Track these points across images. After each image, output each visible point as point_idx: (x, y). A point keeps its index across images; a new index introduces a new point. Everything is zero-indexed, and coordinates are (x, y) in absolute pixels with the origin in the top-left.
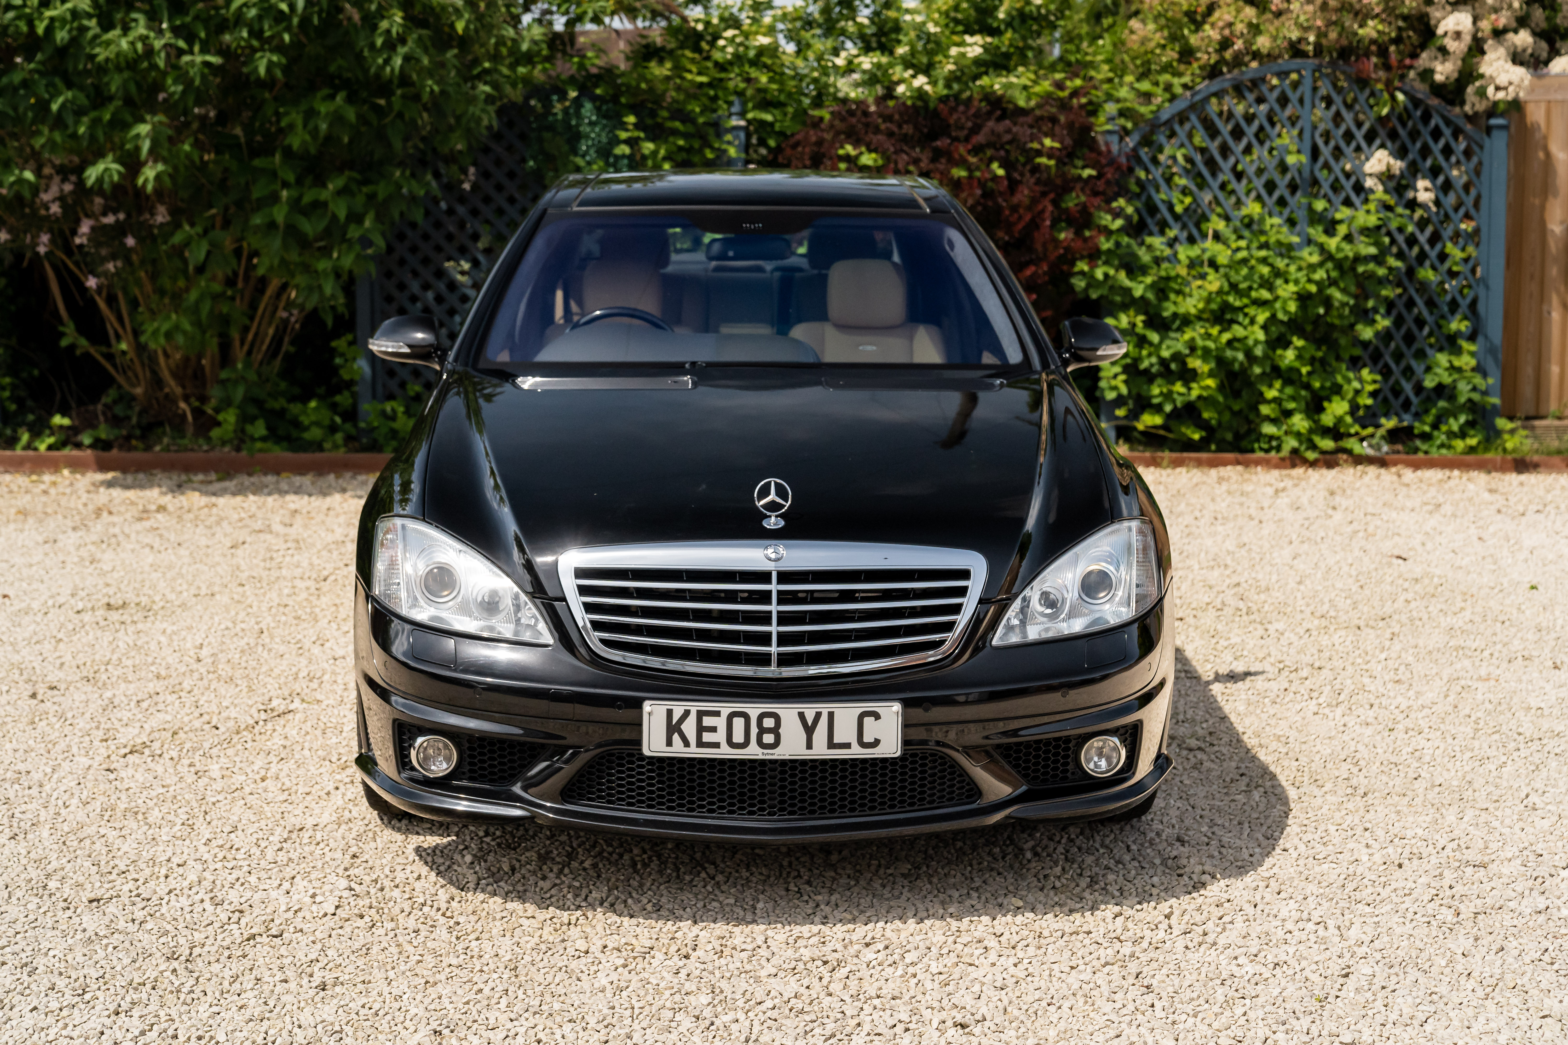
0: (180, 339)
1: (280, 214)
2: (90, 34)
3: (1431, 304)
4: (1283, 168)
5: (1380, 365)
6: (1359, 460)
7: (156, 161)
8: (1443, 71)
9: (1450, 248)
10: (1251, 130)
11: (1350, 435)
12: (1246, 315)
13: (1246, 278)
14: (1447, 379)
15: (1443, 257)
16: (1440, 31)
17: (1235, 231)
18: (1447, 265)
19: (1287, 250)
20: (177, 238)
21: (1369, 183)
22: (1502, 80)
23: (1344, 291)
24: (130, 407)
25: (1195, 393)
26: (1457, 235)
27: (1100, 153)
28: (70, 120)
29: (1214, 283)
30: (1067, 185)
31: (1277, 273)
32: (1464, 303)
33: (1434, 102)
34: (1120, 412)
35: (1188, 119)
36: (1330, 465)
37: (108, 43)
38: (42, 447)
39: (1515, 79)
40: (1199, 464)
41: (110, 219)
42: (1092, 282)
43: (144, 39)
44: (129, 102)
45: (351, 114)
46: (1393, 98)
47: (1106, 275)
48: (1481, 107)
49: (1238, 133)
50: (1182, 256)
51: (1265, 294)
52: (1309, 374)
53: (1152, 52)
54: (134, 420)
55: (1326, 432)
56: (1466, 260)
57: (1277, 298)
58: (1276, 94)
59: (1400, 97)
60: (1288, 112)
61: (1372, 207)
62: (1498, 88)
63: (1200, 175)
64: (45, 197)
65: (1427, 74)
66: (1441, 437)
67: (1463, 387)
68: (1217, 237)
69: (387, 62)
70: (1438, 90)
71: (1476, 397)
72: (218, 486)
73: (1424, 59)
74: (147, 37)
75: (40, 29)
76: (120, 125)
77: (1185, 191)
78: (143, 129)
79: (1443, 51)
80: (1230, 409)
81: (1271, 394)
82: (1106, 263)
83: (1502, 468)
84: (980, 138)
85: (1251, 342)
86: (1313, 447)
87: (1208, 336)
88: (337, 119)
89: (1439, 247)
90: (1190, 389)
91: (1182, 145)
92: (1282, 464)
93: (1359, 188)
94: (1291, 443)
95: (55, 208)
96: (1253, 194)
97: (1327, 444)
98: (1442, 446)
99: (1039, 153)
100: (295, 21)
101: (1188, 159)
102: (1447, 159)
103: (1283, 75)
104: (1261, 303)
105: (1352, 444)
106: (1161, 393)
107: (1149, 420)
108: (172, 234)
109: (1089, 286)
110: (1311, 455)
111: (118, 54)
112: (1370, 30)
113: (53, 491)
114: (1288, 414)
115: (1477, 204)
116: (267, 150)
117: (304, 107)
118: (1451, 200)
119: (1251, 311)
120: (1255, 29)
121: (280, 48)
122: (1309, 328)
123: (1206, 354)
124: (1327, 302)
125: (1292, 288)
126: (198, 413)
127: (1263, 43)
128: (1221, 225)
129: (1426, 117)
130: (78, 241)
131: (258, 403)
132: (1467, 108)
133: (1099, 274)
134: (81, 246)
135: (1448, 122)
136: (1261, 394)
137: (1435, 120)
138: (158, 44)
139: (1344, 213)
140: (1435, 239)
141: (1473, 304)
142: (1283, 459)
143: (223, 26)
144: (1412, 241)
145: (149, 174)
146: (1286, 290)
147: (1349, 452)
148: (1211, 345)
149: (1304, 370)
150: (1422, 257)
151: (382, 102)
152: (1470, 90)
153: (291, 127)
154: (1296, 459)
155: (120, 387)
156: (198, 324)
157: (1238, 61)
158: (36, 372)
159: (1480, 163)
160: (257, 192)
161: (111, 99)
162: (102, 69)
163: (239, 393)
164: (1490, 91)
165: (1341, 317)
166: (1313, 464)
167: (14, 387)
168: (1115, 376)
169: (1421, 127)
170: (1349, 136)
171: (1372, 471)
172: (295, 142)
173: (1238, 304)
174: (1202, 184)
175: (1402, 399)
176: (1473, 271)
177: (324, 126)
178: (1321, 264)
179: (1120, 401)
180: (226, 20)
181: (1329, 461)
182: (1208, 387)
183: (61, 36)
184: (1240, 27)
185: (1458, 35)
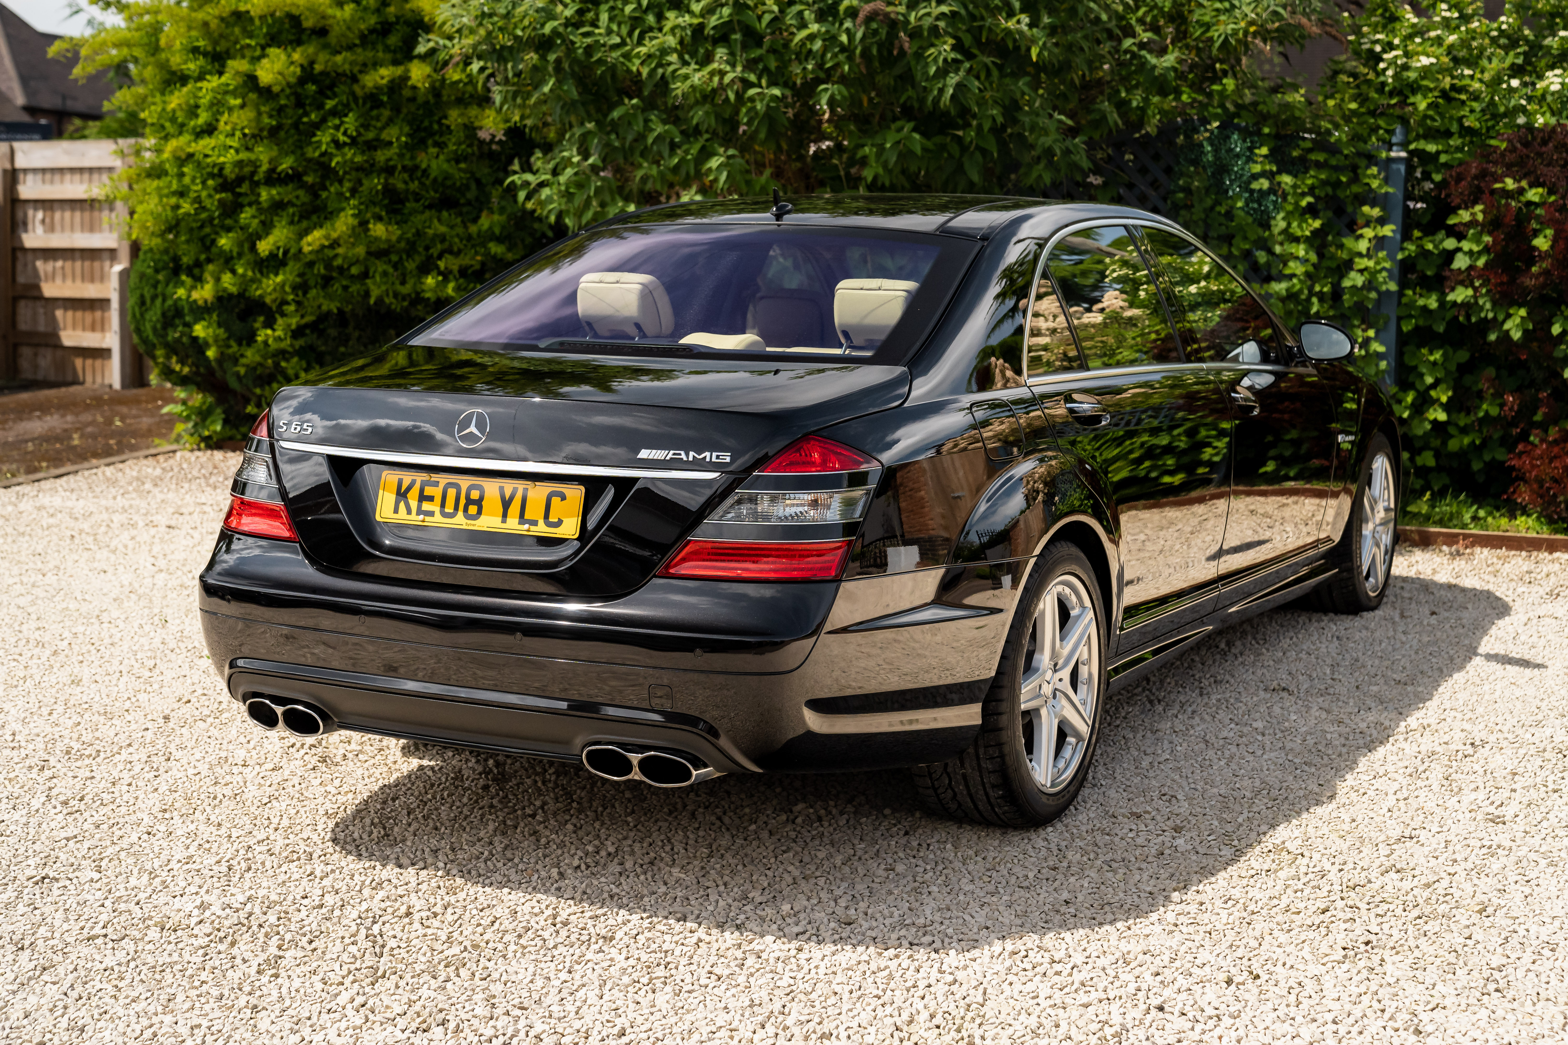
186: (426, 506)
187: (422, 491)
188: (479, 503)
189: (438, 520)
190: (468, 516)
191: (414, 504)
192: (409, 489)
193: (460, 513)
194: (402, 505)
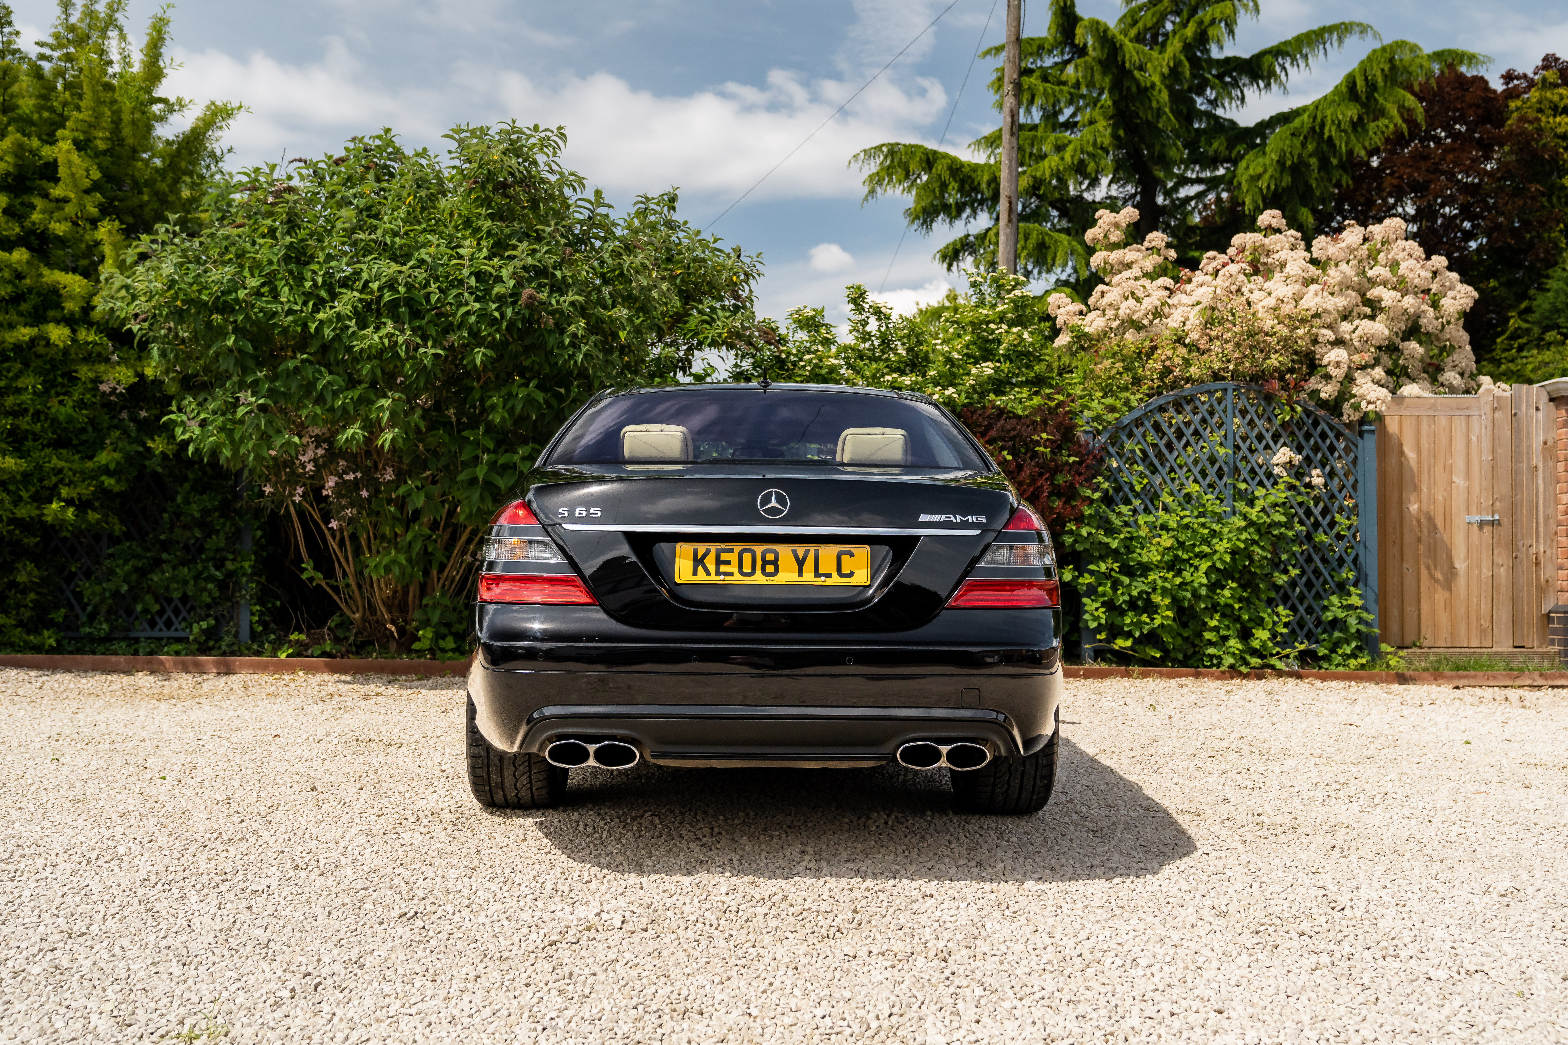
0: (396, 570)
1: (481, 472)
2: (351, 330)
3: (1324, 560)
4: (1212, 460)
5: (1289, 604)
6: (1280, 674)
7: (393, 427)
8: (1327, 391)
9: (1338, 517)
10: (1188, 432)
11: (1272, 655)
12: (1191, 565)
13: (1190, 539)
14: (1341, 615)
15: (1333, 524)
16: (1325, 362)
17: (1180, 504)
18: (1335, 531)
19: (1219, 518)
20: (402, 490)
21: (1277, 470)
22: (1372, 396)
23: (1262, 548)
24: (349, 630)
25: (1158, 621)
26: (1341, 510)
27: (1080, 446)
28: (329, 398)
29: (1167, 541)
30: (1058, 469)
31: (1214, 534)
32: (1349, 560)
33: (1321, 413)
34: (1102, 636)
35: (1142, 424)
36: (1260, 677)
37: (363, 338)
38: (283, 656)
39: (1382, 397)
40: (1161, 675)
41: (350, 477)
42: (1078, 538)
43: (390, 336)
44: (373, 384)
45: (540, 396)
46: (1293, 409)
47: (1090, 534)
48: (1355, 417)
49: (1180, 434)
50: (1141, 522)
51: (1206, 549)
52: (1240, 609)
53: (1113, 377)
54: (352, 639)
55: (1255, 652)
56: (1349, 528)
57: (1215, 552)
58: (1206, 407)
59: (1299, 409)
60: (1216, 418)
61: (1282, 487)
62: (1369, 403)
63: (1152, 464)
64: (304, 459)
65: (1315, 393)
66: (1338, 659)
67: (1352, 621)
68: (1166, 509)
69: (571, 357)
70: (1323, 404)
71: (1363, 628)
72: (416, 683)
73: (1314, 383)
74: (393, 335)
75: (312, 327)
76: (365, 401)
77: (1141, 475)
78: (386, 403)
79: (1328, 377)
80: (1181, 635)
81: (1213, 623)
82: (1088, 524)
83: (1388, 680)
84: (993, 433)
85: (1196, 585)
86: (1247, 663)
87: (1165, 579)
88: (529, 400)
89: (1328, 518)
90: (1153, 619)
91: (1139, 443)
92: (1222, 676)
93: (1269, 475)
94: (1229, 660)
95: (310, 467)
96: (1192, 478)
97: (1255, 661)
98: (1338, 665)
99: (1038, 443)
100: (505, 324)
101: (1143, 451)
102: (1332, 454)
103: (1210, 393)
104: (1202, 556)
105: (1274, 661)
106: (1132, 622)
107: (1121, 643)
108: (397, 488)
109: (1076, 541)
110: (1244, 670)
111: (370, 347)
112: (1274, 361)
113: (292, 685)
114: (1225, 639)
115: (1354, 486)
116: (473, 425)
117: (504, 391)
118: (1335, 483)
119: (1195, 562)
120: (1187, 363)
121: (492, 346)
122: (1237, 576)
123: (1165, 591)
124: (1250, 557)
125: (1225, 544)
126: (402, 631)
127: (1194, 371)
128: (1168, 500)
129: (1316, 424)
130: (324, 493)
131: (448, 625)
132: (1345, 418)
133: (1084, 532)
134: (328, 496)
135: (1332, 428)
136: (1205, 624)
137: (1323, 426)
138: (401, 340)
139: (1260, 492)
140: (1325, 512)
141: (1355, 560)
142: (1223, 673)
143: (448, 329)
144: (1309, 513)
145: (387, 437)
146: (1222, 546)
147: (1272, 667)
148: (1168, 586)
149: (1237, 606)
150: (1317, 525)
151: (562, 390)
152: (1346, 405)
153: (493, 407)
154: (1234, 672)
155: (342, 614)
156: (409, 560)
157: (1174, 385)
158: (278, 603)
159: (1356, 458)
160: (465, 456)
161: (360, 382)
162: (357, 359)
163: (436, 617)
164: (1363, 404)
165: (1262, 567)
166: (1246, 676)
167: (262, 614)
168: (1097, 609)
169: (1312, 430)
170: (1260, 437)
171: (1291, 682)
172: (496, 418)
173: (1185, 557)
174: (1154, 471)
175: (1306, 630)
176: (1354, 536)
177: (519, 408)
178: (1245, 529)
179: (1099, 629)
180: (451, 324)
181: (1258, 674)
182: (1168, 617)
183: (328, 333)
184: (1177, 360)
185: (1338, 364)
186: (724, 568)
187: (718, 557)
188: (775, 563)
189: (737, 578)
190: (766, 574)
191: (712, 568)
192: (705, 555)
193: (758, 571)
194: (700, 569)
